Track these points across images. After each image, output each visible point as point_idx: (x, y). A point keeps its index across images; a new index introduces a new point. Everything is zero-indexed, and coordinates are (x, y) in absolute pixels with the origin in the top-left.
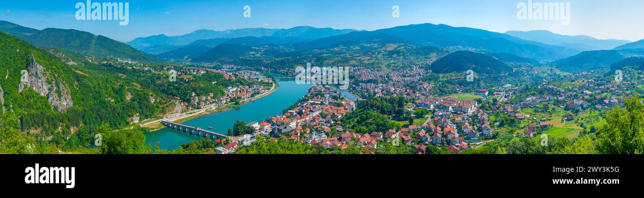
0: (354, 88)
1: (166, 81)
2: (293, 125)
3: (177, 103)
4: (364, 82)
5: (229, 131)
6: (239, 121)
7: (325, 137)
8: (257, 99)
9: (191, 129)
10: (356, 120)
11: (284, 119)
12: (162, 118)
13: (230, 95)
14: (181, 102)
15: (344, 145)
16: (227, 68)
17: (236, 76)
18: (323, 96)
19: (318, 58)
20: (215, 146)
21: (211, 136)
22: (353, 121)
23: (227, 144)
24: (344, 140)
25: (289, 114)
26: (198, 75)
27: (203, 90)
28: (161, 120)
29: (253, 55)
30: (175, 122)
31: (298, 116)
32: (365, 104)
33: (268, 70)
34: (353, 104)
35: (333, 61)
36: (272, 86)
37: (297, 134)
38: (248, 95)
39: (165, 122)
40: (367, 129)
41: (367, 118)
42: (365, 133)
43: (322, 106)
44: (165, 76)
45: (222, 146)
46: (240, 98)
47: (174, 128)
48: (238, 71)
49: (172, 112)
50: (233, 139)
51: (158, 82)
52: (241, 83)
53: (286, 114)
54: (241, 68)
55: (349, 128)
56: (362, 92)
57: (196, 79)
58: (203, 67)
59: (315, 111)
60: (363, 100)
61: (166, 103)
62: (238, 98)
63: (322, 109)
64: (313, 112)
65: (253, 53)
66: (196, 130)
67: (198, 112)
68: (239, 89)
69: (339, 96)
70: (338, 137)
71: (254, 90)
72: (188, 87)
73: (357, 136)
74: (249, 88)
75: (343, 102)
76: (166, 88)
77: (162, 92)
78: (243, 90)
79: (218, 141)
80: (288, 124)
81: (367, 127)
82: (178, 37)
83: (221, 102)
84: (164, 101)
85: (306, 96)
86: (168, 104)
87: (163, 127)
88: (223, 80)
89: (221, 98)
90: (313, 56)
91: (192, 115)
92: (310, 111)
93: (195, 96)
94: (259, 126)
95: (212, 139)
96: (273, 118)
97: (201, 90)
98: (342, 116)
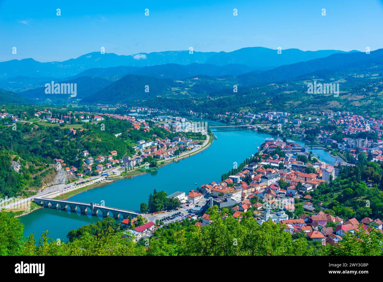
0: (335, 146)
1: (39, 134)
2: (237, 197)
3: (59, 167)
4: (352, 137)
5: (142, 206)
6: (157, 191)
7: (286, 218)
8: (183, 159)
9: (82, 207)
10: (336, 195)
11: (223, 188)
12: (34, 194)
13: (143, 154)
14: (67, 166)
15: (315, 232)
16: (136, 112)
17: (151, 124)
18: (282, 155)
19: (276, 96)
20: (121, 229)
21: (114, 216)
22: (331, 196)
23: (139, 225)
24: (316, 224)
25: (231, 181)
26: (92, 123)
27: (101, 147)
28: (33, 197)
29: (176, 92)
30: (57, 198)
31: (245, 184)
32: (352, 172)
33: (200, 115)
34: (332, 170)
35: (300, 102)
36: (205, 139)
37: (243, 211)
38: (169, 153)
39: (40, 200)
40: (355, 212)
41: (356, 195)
42: (351, 218)
43: (281, 171)
44: (37, 127)
45: (131, 228)
46: (157, 157)
47: (55, 208)
48: (154, 117)
49: (53, 183)
50: (147, 218)
51: (26, 137)
52: (159, 135)
53: (227, 180)
54: (158, 112)
55: (323, 206)
56: (348, 152)
57: (90, 131)
58: (100, 111)
59: (271, 178)
60: (349, 165)
61: (40, 170)
62: (154, 157)
63: (282, 174)
64: (267, 178)
65: (177, 89)
66: (91, 207)
67: (93, 181)
68: (156, 144)
69: (309, 158)
70: (307, 220)
71: (179, 144)
72: (76, 144)
73: (337, 220)
74: (171, 142)
75: (316, 167)
76: (39, 146)
77: (33, 153)
78: (162, 146)
79: (126, 221)
80: (229, 195)
81: (355, 208)
82: (56, 63)
83: (129, 165)
84: (38, 168)
85: (256, 155)
86: (44, 171)
87: (37, 208)
88: (131, 130)
89: (130, 159)
90: (267, 95)
91: (84, 185)
92: (262, 177)
93: (89, 156)
94: (186, 198)
95: (116, 218)
96: (207, 186)
97: (97, 147)
98: (314, 187)
